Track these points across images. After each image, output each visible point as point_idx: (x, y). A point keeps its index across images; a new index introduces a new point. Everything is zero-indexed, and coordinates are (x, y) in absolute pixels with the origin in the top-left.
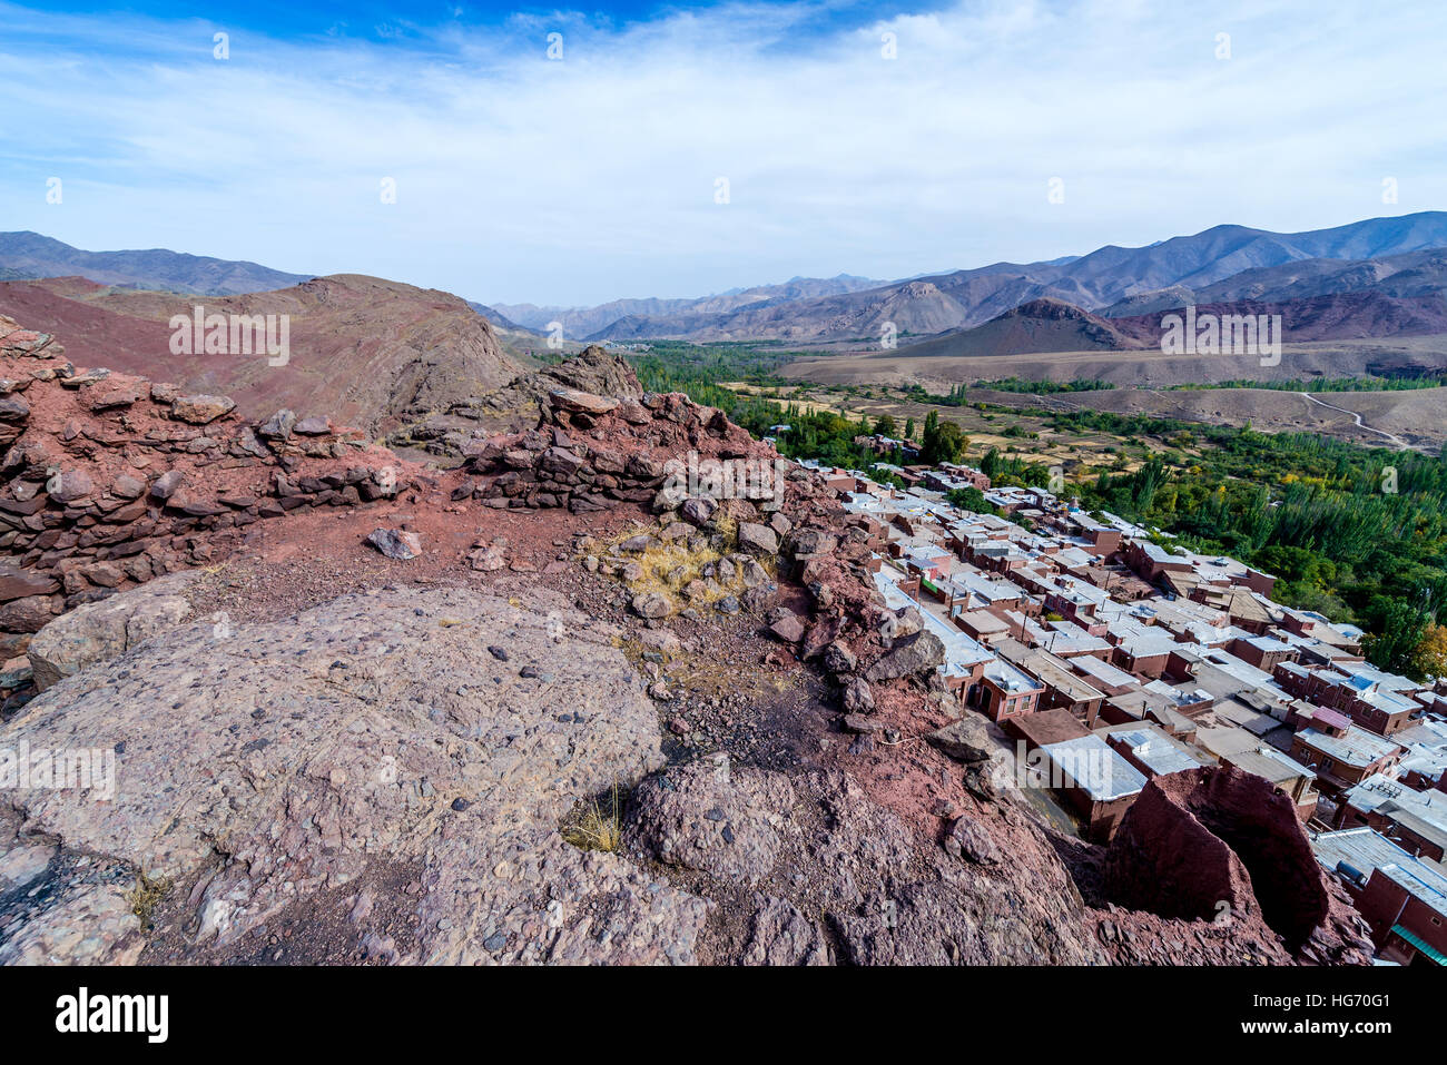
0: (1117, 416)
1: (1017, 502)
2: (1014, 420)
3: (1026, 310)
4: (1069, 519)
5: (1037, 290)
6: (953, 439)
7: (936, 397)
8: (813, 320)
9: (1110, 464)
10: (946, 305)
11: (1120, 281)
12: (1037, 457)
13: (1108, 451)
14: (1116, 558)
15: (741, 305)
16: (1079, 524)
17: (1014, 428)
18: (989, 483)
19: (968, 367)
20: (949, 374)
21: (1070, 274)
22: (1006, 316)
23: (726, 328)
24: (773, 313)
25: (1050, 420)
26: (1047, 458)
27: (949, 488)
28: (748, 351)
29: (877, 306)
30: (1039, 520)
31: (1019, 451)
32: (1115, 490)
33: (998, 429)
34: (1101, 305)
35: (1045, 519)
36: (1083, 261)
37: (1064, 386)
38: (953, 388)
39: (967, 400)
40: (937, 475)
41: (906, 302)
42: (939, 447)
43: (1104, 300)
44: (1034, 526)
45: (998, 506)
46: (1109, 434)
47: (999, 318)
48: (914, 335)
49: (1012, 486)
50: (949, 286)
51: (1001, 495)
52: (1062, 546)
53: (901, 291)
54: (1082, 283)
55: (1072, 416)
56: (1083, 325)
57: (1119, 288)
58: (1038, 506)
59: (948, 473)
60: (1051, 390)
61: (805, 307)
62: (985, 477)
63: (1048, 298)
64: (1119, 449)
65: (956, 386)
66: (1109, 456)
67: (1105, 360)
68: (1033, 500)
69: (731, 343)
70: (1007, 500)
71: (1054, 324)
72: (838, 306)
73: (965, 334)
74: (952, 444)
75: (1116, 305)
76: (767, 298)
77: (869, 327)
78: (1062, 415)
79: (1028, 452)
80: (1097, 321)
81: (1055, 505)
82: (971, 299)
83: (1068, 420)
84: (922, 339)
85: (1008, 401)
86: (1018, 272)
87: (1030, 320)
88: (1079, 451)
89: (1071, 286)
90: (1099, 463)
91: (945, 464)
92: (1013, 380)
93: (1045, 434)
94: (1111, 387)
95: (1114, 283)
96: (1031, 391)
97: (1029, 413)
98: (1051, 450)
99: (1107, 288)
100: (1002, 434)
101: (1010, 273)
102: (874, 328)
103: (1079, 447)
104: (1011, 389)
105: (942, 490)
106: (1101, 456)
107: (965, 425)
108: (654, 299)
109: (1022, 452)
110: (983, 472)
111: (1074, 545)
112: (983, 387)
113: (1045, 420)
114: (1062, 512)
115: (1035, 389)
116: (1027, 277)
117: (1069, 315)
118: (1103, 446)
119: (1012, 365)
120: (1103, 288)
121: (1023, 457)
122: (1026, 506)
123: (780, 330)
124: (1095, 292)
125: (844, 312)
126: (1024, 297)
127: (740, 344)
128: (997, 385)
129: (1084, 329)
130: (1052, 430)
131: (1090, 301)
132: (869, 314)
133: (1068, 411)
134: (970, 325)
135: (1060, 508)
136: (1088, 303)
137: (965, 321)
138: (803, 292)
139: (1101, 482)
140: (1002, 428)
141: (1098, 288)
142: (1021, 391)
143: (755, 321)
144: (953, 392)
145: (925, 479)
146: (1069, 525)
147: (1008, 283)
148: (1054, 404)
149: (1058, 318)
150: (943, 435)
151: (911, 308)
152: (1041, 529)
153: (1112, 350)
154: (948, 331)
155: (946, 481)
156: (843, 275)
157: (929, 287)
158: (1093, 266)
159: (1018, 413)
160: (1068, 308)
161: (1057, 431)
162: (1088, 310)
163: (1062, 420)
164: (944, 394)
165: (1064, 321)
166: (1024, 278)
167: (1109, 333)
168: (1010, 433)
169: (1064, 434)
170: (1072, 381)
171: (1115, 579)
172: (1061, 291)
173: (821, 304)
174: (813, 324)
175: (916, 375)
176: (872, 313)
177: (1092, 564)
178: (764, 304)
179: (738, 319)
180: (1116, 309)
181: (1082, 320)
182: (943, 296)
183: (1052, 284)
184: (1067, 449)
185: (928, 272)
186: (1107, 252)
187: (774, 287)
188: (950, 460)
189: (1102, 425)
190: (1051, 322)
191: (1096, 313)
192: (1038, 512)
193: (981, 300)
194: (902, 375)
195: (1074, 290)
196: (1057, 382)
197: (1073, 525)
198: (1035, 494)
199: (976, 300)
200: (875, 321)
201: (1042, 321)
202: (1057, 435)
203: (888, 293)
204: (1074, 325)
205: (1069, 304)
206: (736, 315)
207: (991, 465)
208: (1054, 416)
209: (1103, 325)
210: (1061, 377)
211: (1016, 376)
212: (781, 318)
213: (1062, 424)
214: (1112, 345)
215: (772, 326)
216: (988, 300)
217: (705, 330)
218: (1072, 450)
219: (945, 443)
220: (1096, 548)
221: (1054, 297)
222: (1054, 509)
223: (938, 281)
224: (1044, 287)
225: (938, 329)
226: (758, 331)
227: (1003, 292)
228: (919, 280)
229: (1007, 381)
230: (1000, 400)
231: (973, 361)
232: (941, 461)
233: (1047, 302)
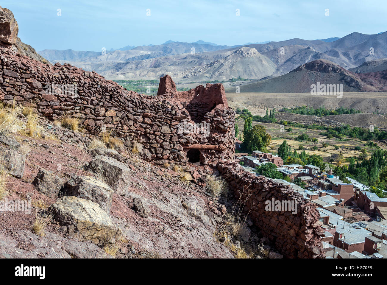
0: (362, 129)
1: (298, 172)
2: (304, 131)
3: (310, 66)
4: (327, 181)
5: (316, 56)
6: (261, 135)
7: (257, 117)
8: (179, 68)
9: (357, 156)
10: (264, 62)
11: (363, 53)
12: (317, 153)
13: (357, 149)
14: (353, 202)
15: (131, 56)
16: (332, 183)
17: (303, 135)
18: (283, 162)
19: (276, 100)
20: (265, 103)
21: (335, 47)
22: (298, 69)
23: (121, 72)
24: (153, 63)
25: (325, 132)
26: (322, 153)
27: (258, 165)
28: (136, 87)
29: (222, 61)
30: (310, 182)
31: (306, 149)
32: (358, 168)
33: (294, 136)
34: (353, 66)
35: (313, 181)
36: (343, 40)
37: (333, 111)
38: (267, 112)
39: (276, 119)
40: (250, 157)
41: (239, 59)
42: (253, 141)
43: (355, 64)
44: (307, 186)
45: (287, 175)
46: (357, 139)
47: (294, 71)
48: (245, 80)
49: (296, 164)
50: (266, 51)
51: (289, 168)
52: (320, 195)
53: (236, 52)
54: (342, 53)
55: (338, 129)
56: (342, 76)
57: (362, 57)
58: (310, 174)
59: (258, 156)
60: (325, 114)
61: (175, 60)
62: (280, 159)
63: (322, 60)
64: (363, 148)
65: (269, 111)
66: (357, 152)
67: (355, 97)
68: (307, 171)
69: (124, 82)
70: (292, 171)
71: (326, 75)
72: (197, 60)
73: (276, 79)
74: (260, 139)
75: (361, 66)
76: (149, 53)
77: (217, 74)
78: (331, 129)
79: (311, 150)
80: (350, 75)
81: (319, 174)
82: (279, 59)
83: (334, 131)
84: (250, 82)
85: (300, 120)
86: (305, 44)
87: (313, 72)
88: (341, 149)
89: (336, 54)
90: (351, 156)
91: (257, 152)
92: (303, 107)
93: (321, 139)
94: (359, 112)
95: (359, 54)
96: (314, 114)
97: (313, 127)
98: (325, 149)
99: (356, 57)
100: (296, 139)
101: (301, 45)
102: (220, 75)
103: (341, 147)
104: (302, 113)
105: (254, 167)
106: (353, 152)
107: (274, 134)
108: (70, 50)
109: (308, 149)
110: (279, 156)
111: (327, 194)
112: (285, 111)
113: (322, 131)
114: (323, 177)
115: (316, 113)
116: (311, 48)
117: (334, 70)
118: (354, 146)
119: (303, 98)
120: (354, 56)
121: (307, 152)
122: (303, 174)
123: (158, 74)
124: (350, 59)
125: (200, 64)
126: (309, 59)
127: (130, 82)
128: (294, 110)
129: (343, 79)
130: (325, 137)
131: (346, 63)
132: (216, 66)
133: (335, 126)
134: (278, 75)
135: (322, 175)
136: (345, 65)
137: (276, 72)
138: (174, 50)
139: (351, 166)
140: (297, 136)
141: (351, 56)
142: (308, 114)
143: (141, 67)
144: (267, 114)
145: (243, 161)
146: (326, 183)
147: (300, 51)
148: (327, 122)
149: (328, 72)
150: (255, 133)
151: (243, 63)
152: (310, 187)
153: (359, 92)
154: (265, 78)
155: (256, 161)
156: (200, 41)
157: (253, 50)
158: (347, 44)
159: (306, 127)
160: (334, 66)
161: (328, 137)
162: (347, 69)
163: (331, 131)
164: (263, 115)
165: (332, 73)
166: (309, 48)
167: (357, 81)
168: (301, 138)
169: (332, 140)
170: (337, 109)
171: (350, 213)
172: (331, 57)
173: (185, 58)
174: (180, 71)
175: (245, 103)
176: (218, 65)
177: (337, 204)
178: (148, 57)
179: (129, 66)
180: (361, 68)
181: (342, 74)
182: (263, 57)
183: (325, 53)
184: (334, 148)
185: (253, 42)
186: (354, 36)
187: (154, 46)
188: (260, 150)
189: (354, 134)
190: (324, 73)
191: (351, 70)
192: (309, 178)
193: (285, 61)
194: (236, 103)
195: (337, 57)
196: (329, 109)
197: (328, 184)
198: (308, 168)
199: (282, 61)
200: (220, 70)
201: (319, 73)
202: (328, 140)
203: (229, 53)
204: (337, 76)
205: (334, 64)
206: (127, 63)
207: (283, 151)
208: (327, 129)
209: (354, 77)
210: (331, 107)
211: (305, 105)
212: (159, 66)
213: (331, 133)
214: (359, 89)
215: (153, 71)
216: (288, 60)
217: (106, 72)
218: (337, 148)
219: (256, 138)
220: (341, 195)
221: (327, 59)
222: (319, 176)
223: (260, 47)
224: (321, 54)
225: (260, 77)
226: (143, 74)
227: (297, 56)
228: (247, 46)
229: (300, 108)
230: (296, 119)
231: (280, 96)
232: (255, 150)
233: (321, 61)
